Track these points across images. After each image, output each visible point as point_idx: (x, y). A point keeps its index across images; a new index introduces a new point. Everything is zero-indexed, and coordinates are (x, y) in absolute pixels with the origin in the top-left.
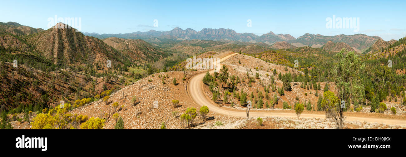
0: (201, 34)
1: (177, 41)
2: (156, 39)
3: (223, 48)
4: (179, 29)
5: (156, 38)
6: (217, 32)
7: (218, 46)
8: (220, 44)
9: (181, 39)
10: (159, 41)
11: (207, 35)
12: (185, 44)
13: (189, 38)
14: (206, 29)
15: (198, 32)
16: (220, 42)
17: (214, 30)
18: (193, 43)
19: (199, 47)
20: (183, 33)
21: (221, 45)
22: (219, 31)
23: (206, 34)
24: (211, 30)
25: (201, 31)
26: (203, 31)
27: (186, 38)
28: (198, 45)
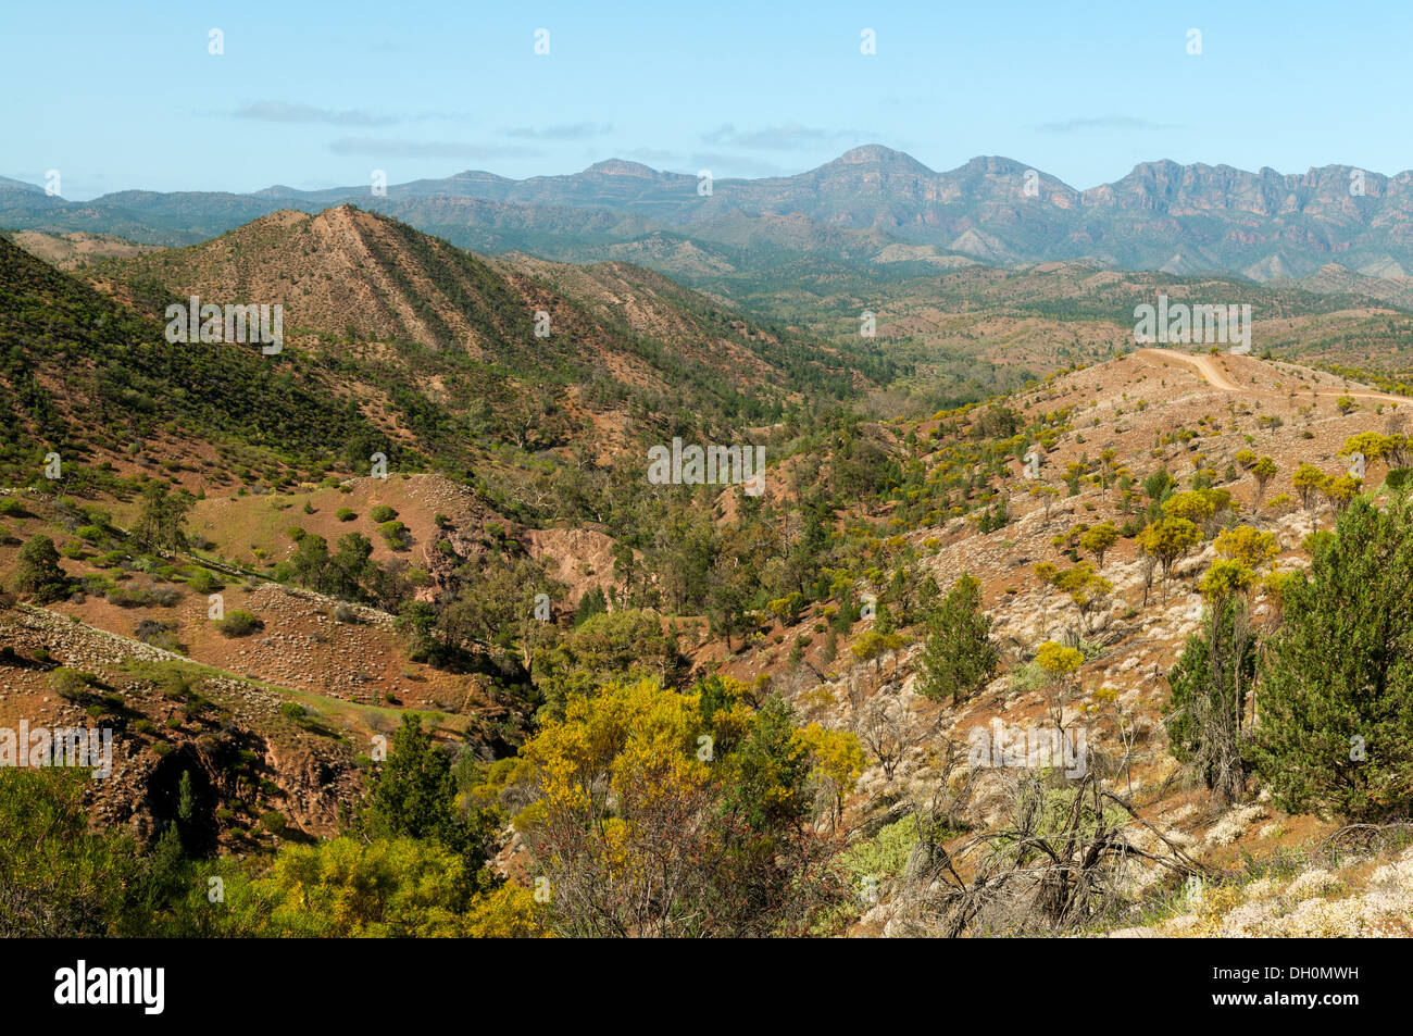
0: (1117, 208)
1: (886, 274)
2: (688, 246)
3: (1315, 336)
4: (890, 161)
5: (681, 238)
6: (1292, 199)
7: (1275, 321)
8: (1297, 312)
9: (925, 253)
10: (713, 261)
11: (1184, 223)
12: (976, 298)
13: (996, 243)
14: (1172, 169)
15: (1089, 196)
16: (1302, 293)
17: (1255, 180)
18: (1050, 292)
19: (1107, 324)
20: (930, 196)
21: (1301, 321)
22: (1307, 188)
23: (1176, 212)
24: (1227, 178)
25: (1116, 187)
26: (1140, 190)
27: (969, 240)
28: (1096, 314)
